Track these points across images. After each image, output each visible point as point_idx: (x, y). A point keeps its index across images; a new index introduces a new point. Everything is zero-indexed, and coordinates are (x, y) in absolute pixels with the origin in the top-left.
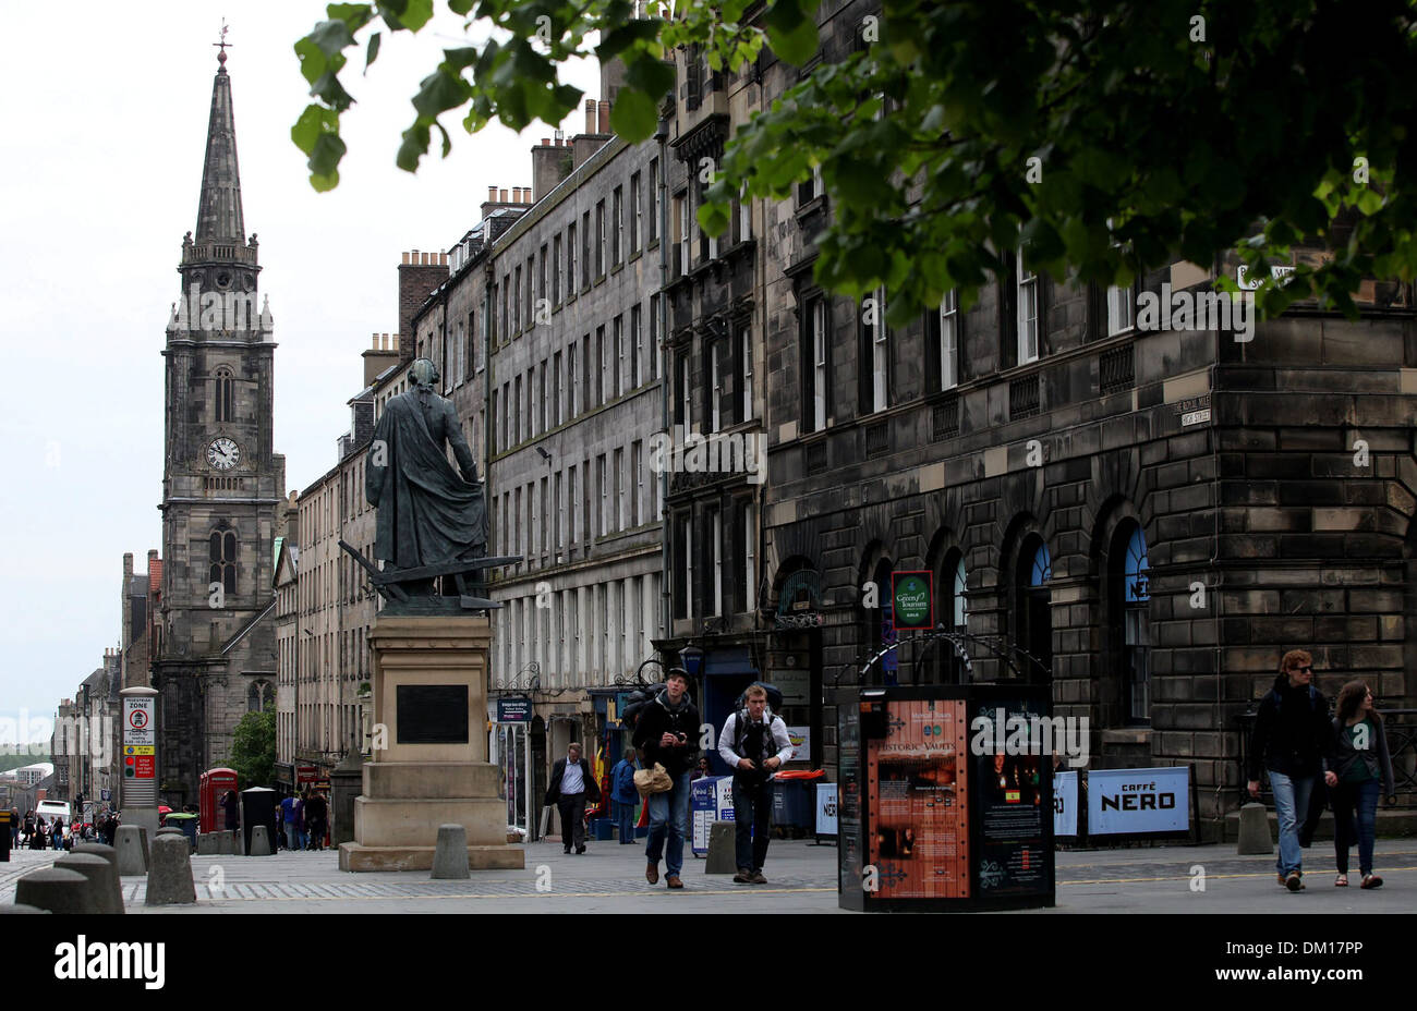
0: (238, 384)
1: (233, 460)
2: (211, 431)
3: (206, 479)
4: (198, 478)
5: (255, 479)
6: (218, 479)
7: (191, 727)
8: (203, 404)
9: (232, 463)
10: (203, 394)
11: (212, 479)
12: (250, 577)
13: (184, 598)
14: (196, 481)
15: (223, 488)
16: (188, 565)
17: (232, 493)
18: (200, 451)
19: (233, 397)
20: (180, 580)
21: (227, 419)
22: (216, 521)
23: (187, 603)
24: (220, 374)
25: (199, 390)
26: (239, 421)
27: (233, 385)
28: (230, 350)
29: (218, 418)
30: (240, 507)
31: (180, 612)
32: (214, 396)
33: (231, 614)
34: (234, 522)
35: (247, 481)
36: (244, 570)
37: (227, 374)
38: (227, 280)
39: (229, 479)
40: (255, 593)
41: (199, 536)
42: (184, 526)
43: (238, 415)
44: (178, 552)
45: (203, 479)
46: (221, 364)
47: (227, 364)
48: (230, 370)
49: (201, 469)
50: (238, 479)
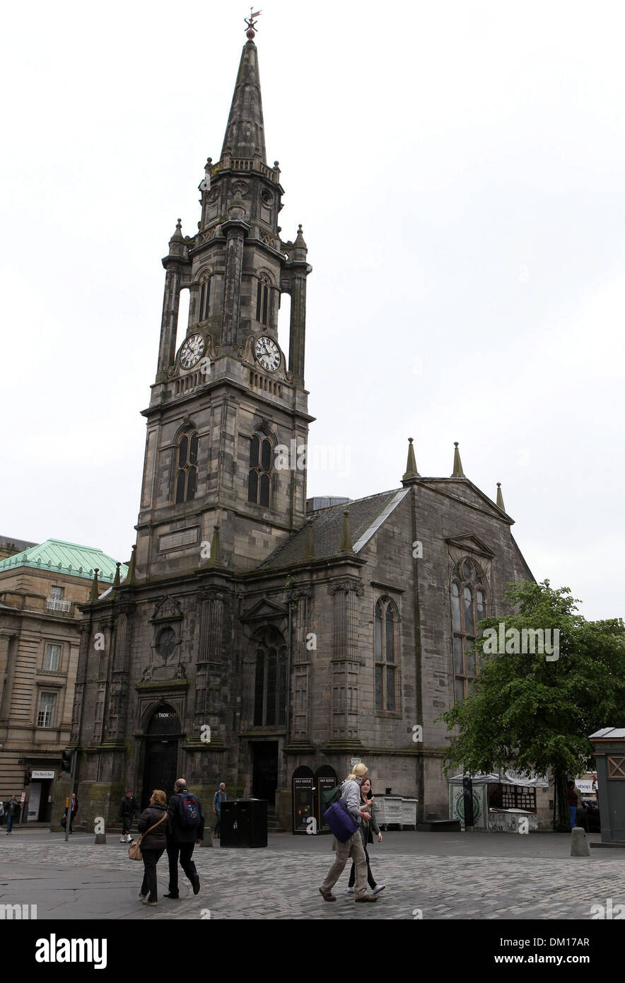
1: (275, 363)
2: (256, 328)
3: (252, 374)
4: (246, 370)
5: (291, 391)
6: (261, 378)
7: (229, 662)
8: (249, 299)
9: (274, 366)
10: (250, 290)
11: (256, 376)
12: (285, 493)
13: (230, 497)
14: (245, 373)
15: (265, 388)
16: (236, 460)
17: (273, 396)
18: (248, 343)
20: (227, 476)
21: (264, 324)
22: (260, 421)
23: (232, 503)
24: (262, 278)
27: (272, 293)
28: (272, 259)
29: (258, 319)
30: (281, 415)
31: (226, 513)
32: (256, 295)
33: (268, 530)
34: (274, 428)
35: (285, 391)
36: (280, 482)
37: (266, 281)
39: (271, 383)
40: (290, 512)
41: (245, 432)
42: (234, 415)
44: (227, 442)
45: (250, 372)
46: (264, 268)
47: (270, 271)
48: (270, 278)
49: (248, 361)
50: (278, 384)
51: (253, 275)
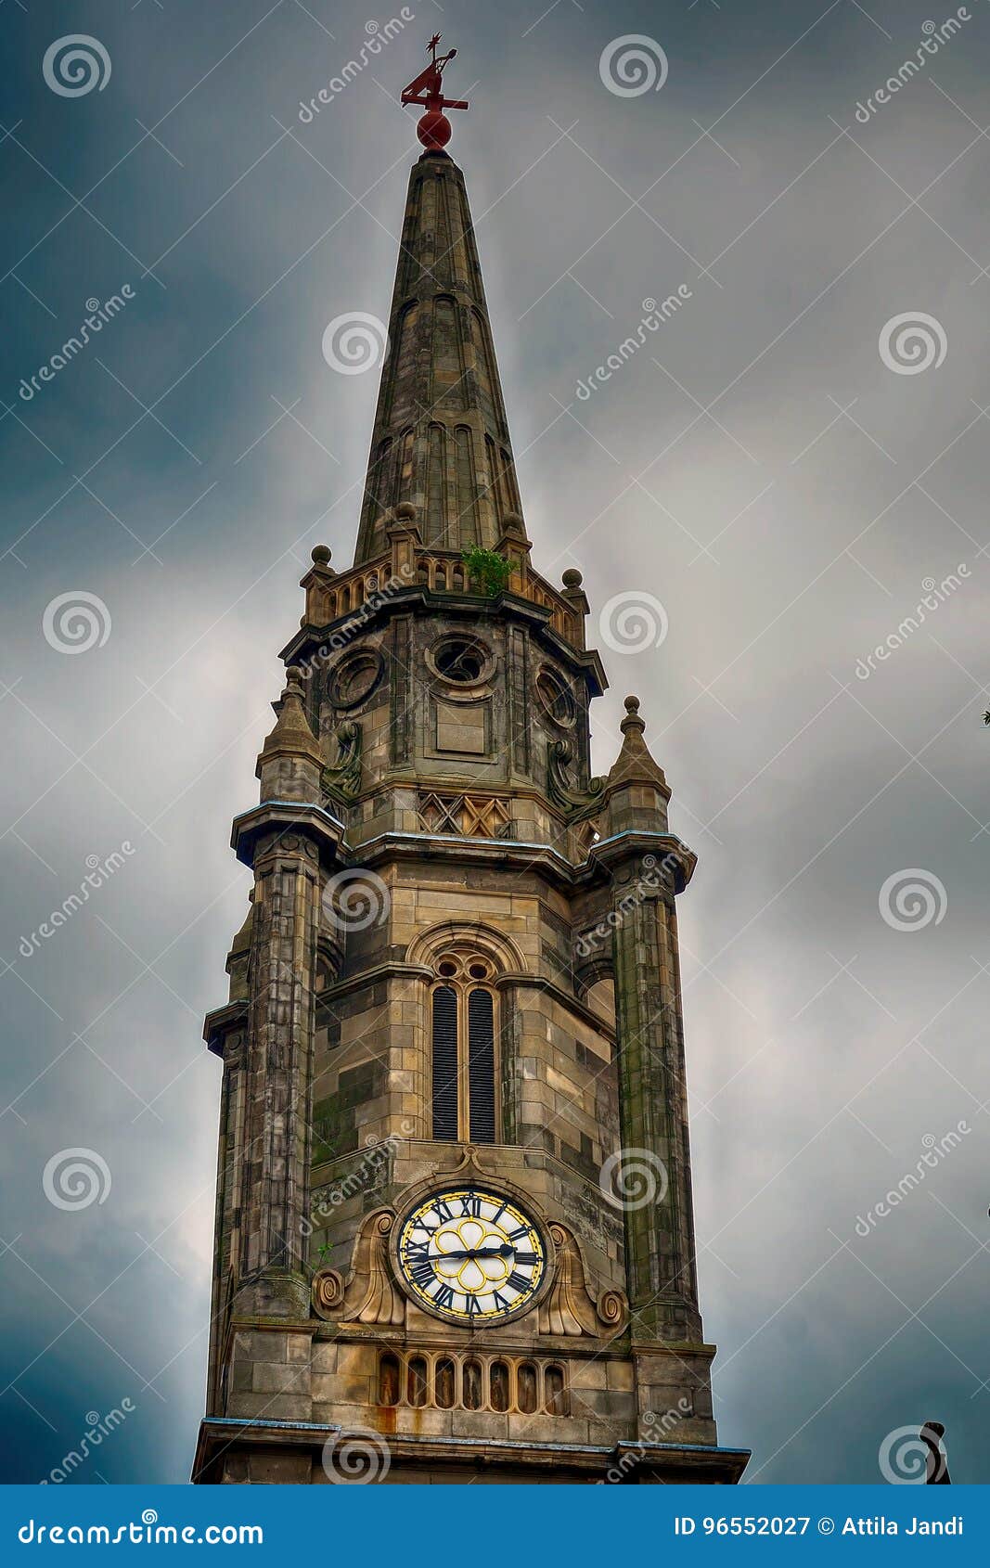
0: (528, 1001)
1: (515, 1281)
2: (413, 1172)
3: (389, 1361)
4: (351, 1355)
5: (620, 1370)
6: (445, 1365)
8: (378, 1071)
9: (511, 1294)
10: (381, 1039)
11: (419, 1363)
14: (345, 1365)
15: (473, 1400)
17: (517, 1422)
19: (509, 1049)
21: (483, 1132)
24: (448, 969)
25: (358, 1028)
26: (536, 1137)
27: (507, 1007)
28: (493, 879)
29: (443, 1127)
32: (423, 1038)
35: (583, 1378)
37: (478, 971)
38: (472, 667)
39: (500, 1369)
43: (532, 1113)
45: (373, 1356)
46: (451, 925)
47: (480, 927)
48: (492, 955)
49: (368, 1316)
50: (542, 1365)
51: (390, 975)
